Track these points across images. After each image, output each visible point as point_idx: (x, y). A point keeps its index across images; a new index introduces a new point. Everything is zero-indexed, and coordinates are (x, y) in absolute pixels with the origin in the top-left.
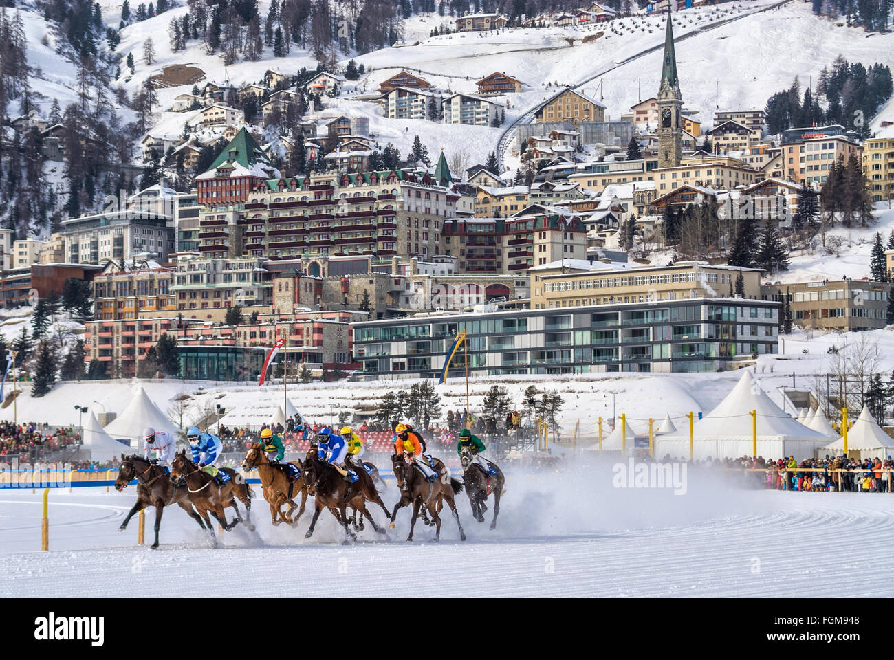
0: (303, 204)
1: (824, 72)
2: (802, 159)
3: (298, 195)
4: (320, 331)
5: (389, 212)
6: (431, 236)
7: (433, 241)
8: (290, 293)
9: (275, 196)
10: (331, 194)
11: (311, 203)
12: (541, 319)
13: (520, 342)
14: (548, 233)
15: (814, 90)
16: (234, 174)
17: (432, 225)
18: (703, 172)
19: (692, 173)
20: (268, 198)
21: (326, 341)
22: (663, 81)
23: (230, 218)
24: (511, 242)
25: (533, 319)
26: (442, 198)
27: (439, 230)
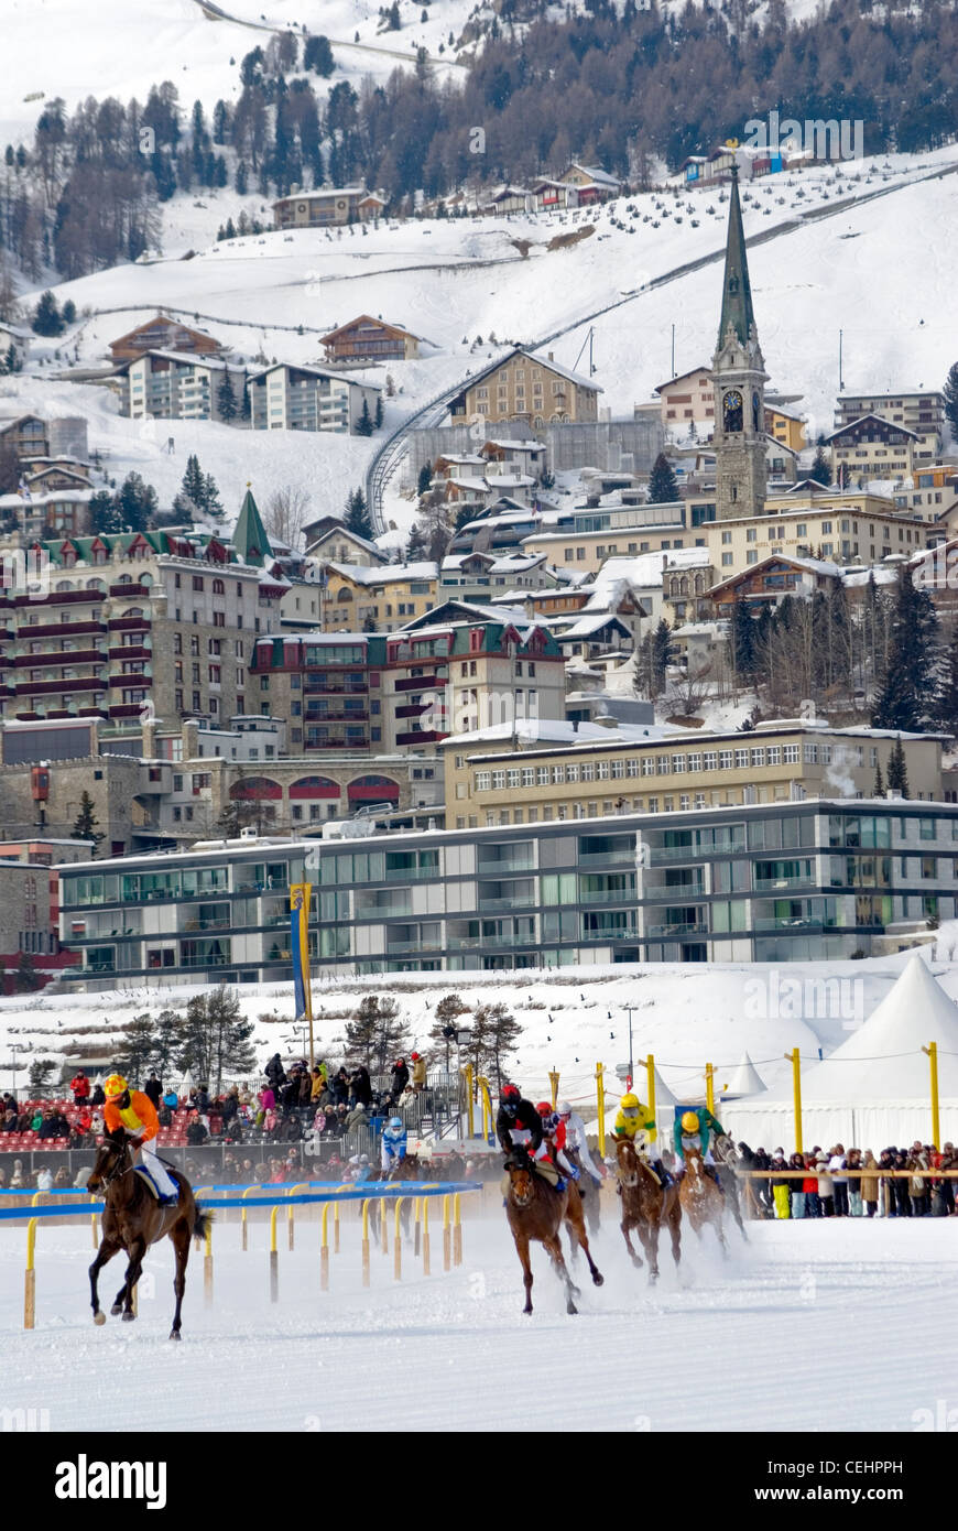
5: (134, 624)
6: (228, 674)
7: (234, 683)
12: (469, 852)
13: (425, 900)
14: (482, 664)
17: (229, 649)
18: (814, 527)
19: (791, 528)
22: (723, 331)
24: (400, 685)
25: (452, 851)
26: (250, 592)
27: (243, 661)
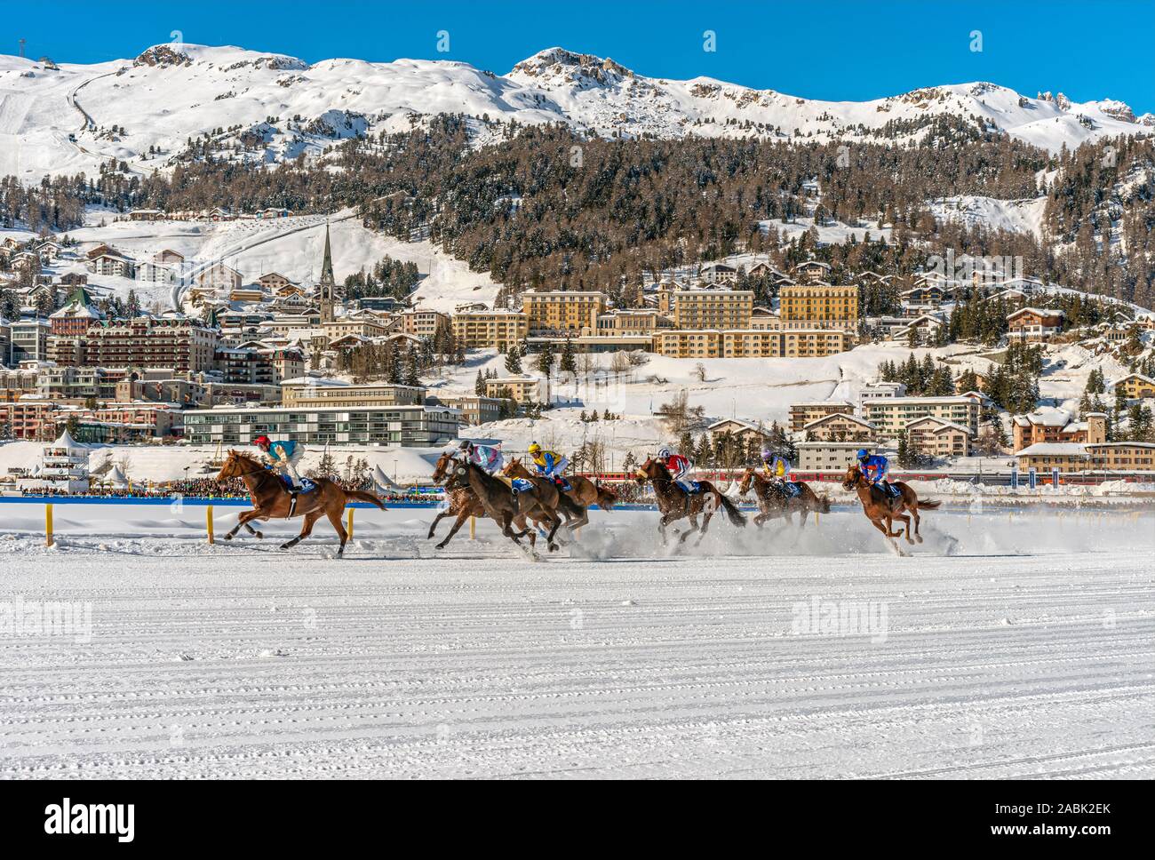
0: (126, 336)
1: (378, 264)
2: (415, 323)
3: (123, 330)
4: (155, 416)
5: (184, 344)
6: (208, 360)
7: (210, 362)
8: (128, 391)
9: (107, 330)
10: (145, 332)
11: (132, 337)
13: (301, 428)
14: (283, 362)
15: (372, 276)
16: (77, 315)
17: (208, 353)
18: (356, 328)
19: (349, 328)
20: (102, 331)
21: (158, 422)
22: (323, 270)
23: (76, 342)
24: (258, 366)
25: (310, 415)
26: (214, 337)
27: (212, 356)
